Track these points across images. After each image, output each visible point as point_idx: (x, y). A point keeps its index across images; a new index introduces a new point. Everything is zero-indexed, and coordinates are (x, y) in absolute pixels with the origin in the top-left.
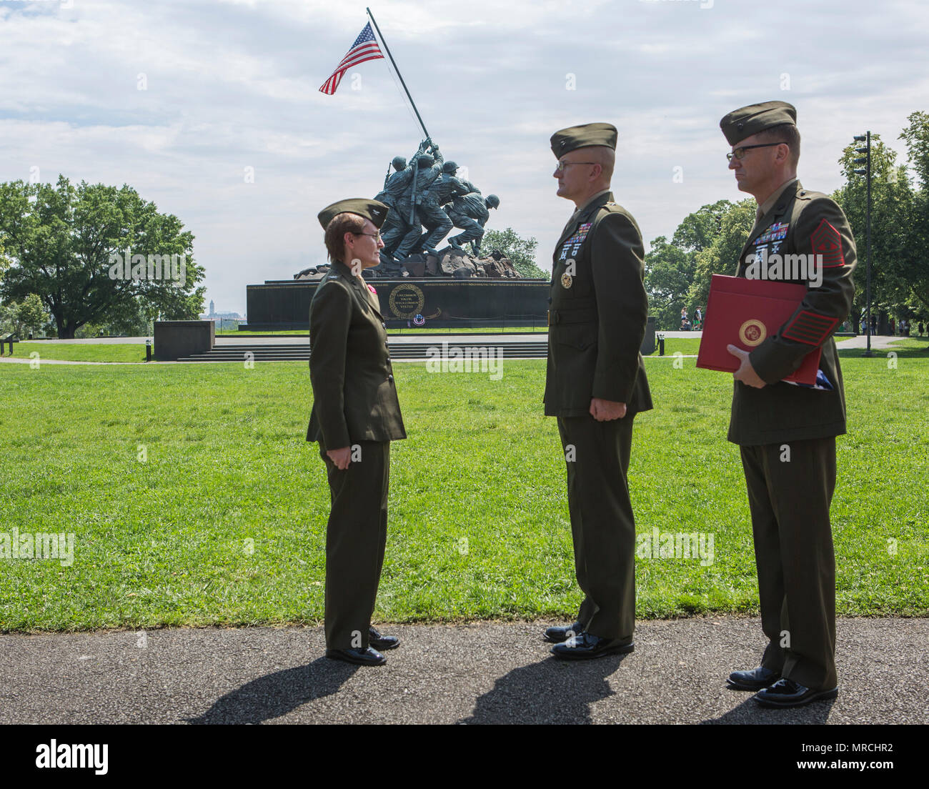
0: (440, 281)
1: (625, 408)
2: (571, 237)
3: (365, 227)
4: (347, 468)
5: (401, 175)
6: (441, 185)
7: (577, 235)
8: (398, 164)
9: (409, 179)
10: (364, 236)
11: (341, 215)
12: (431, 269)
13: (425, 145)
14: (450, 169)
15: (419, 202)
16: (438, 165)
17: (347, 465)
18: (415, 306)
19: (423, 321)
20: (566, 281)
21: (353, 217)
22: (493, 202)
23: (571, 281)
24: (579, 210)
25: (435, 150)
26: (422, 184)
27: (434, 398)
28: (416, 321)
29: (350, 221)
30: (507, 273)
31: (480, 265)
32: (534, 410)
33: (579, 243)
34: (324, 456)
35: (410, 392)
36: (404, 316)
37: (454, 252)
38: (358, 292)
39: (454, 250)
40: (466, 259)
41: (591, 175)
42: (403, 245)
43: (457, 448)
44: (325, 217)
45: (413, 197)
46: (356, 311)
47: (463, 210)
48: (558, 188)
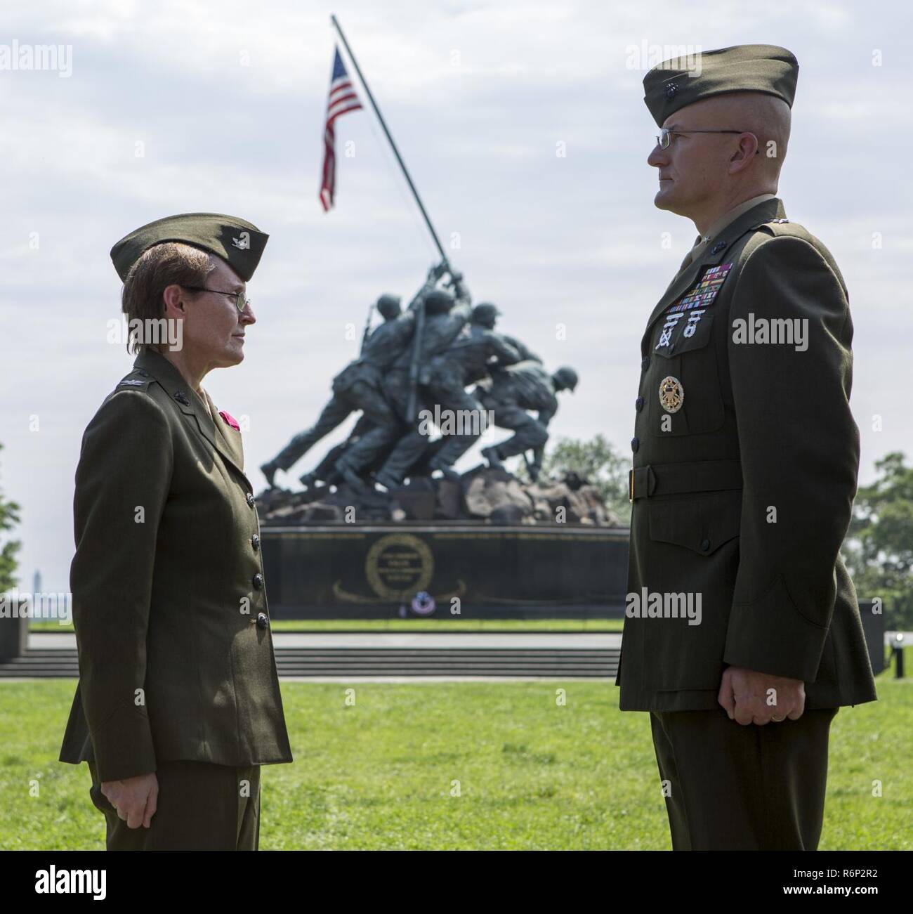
0: (463, 528)
1: (803, 694)
2: (683, 297)
3: (212, 273)
4: (147, 825)
5: (392, 329)
6: (468, 347)
7: (695, 292)
8: (387, 307)
9: (407, 336)
10: (209, 295)
11: (159, 247)
12: (448, 505)
13: (438, 272)
14: (484, 316)
15: (425, 379)
16: (461, 309)
17: (148, 817)
18: (416, 577)
19: (431, 606)
20: (670, 395)
21: (185, 250)
22: (566, 380)
23: (682, 395)
24: (705, 240)
25: (456, 280)
26: (431, 345)
27: (435, 741)
28: (416, 606)
29: (177, 258)
30: (593, 516)
31: (541, 500)
32: (634, 765)
33: (700, 308)
34: (99, 799)
35: (389, 728)
36: (394, 596)
37: (491, 473)
38: (191, 420)
39: (492, 471)
40: (513, 489)
41: (733, 159)
42: (395, 460)
43: (467, 832)
44: (123, 254)
45: (414, 370)
46: (182, 463)
47: (509, 395)
48: (659, 190)
